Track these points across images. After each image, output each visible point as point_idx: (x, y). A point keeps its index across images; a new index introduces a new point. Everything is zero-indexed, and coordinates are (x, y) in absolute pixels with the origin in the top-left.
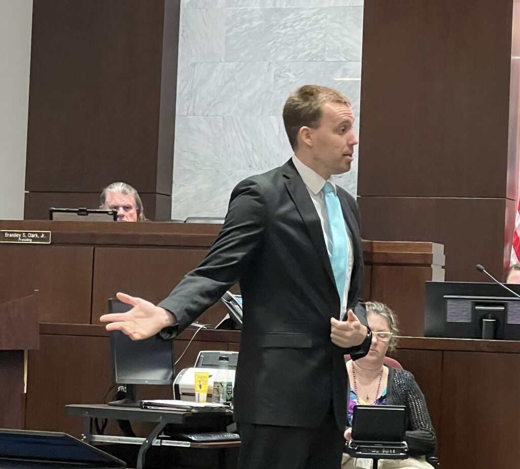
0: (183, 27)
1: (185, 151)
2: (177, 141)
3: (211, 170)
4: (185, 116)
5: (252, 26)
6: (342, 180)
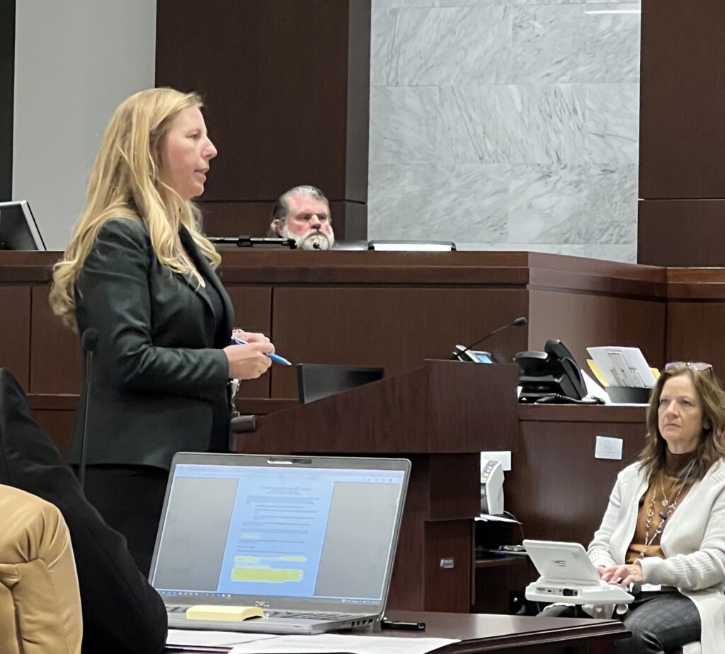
1: (385, 138)
2: (373, 123)
3: (425, 165)
4: (384, 87)
6: (616, 176)
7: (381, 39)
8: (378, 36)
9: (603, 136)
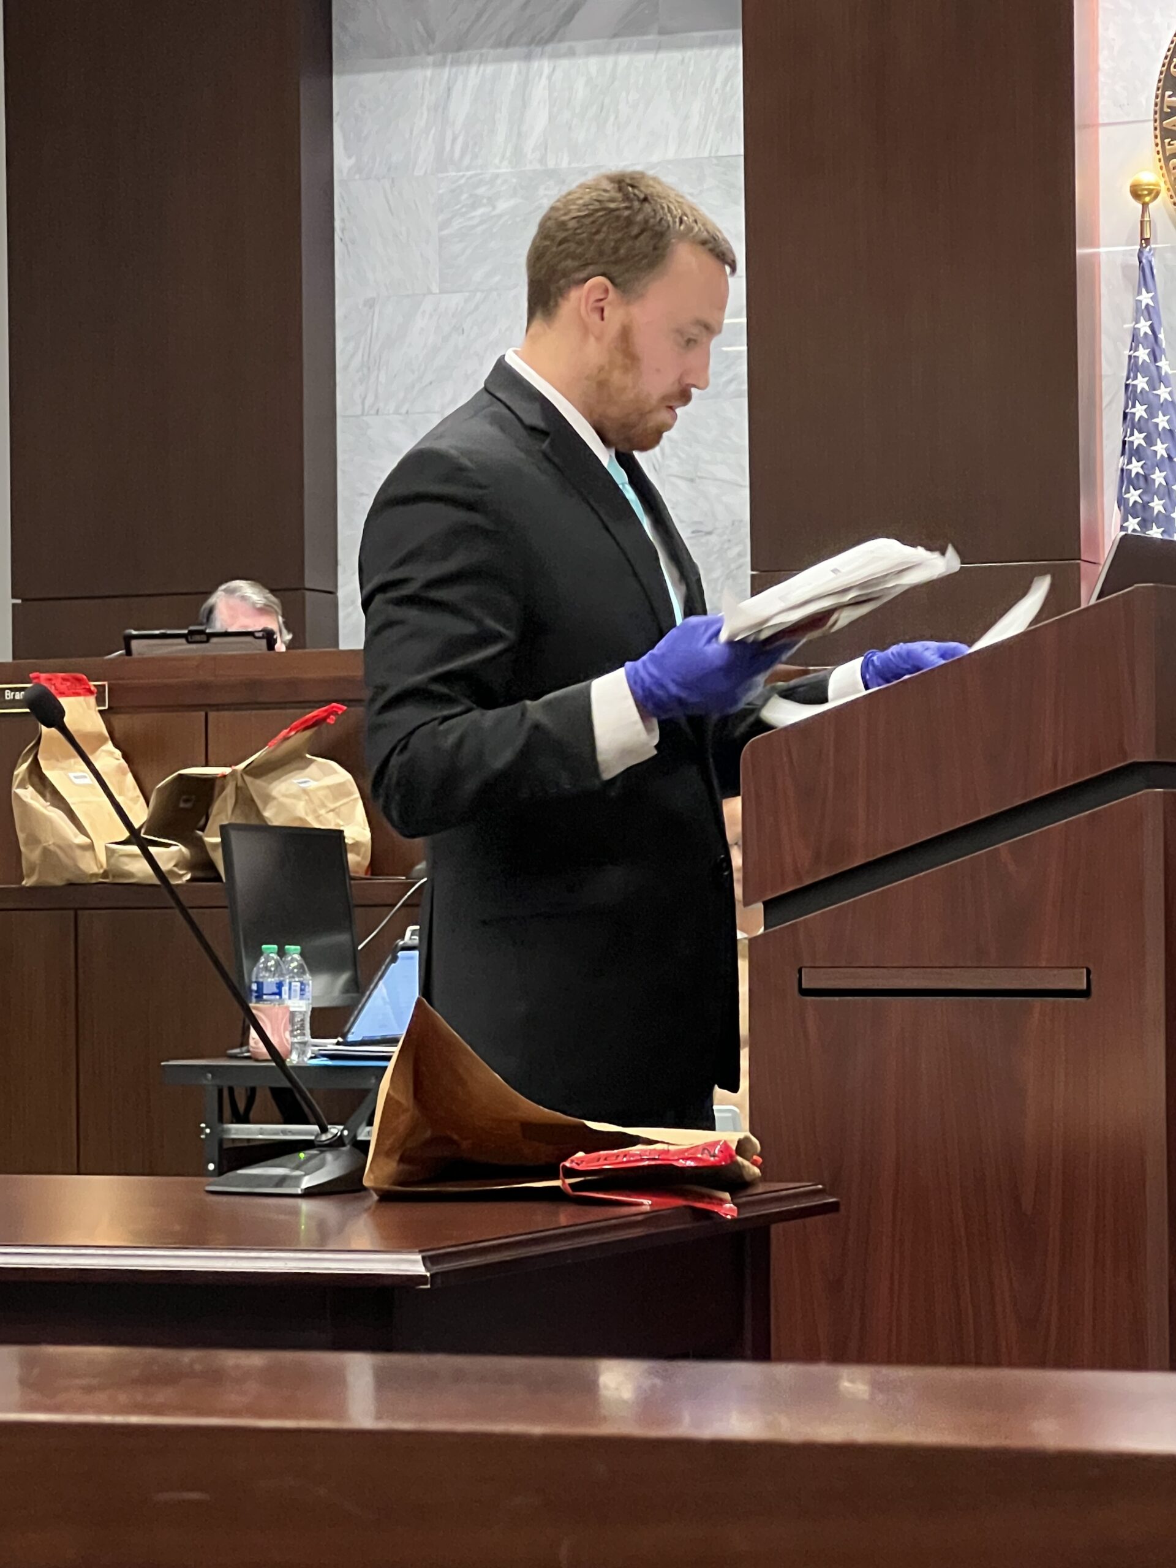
0: (343, 220)
1: (362, 494)
2: (343, 472)
4: (357, 416)
5: (494, 213)
6: (713, 538)
7: (352, 344)
8: (346, 340)
9: (692, 480)
